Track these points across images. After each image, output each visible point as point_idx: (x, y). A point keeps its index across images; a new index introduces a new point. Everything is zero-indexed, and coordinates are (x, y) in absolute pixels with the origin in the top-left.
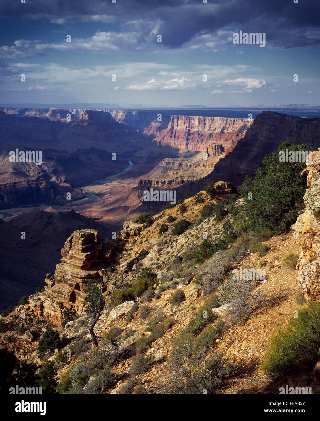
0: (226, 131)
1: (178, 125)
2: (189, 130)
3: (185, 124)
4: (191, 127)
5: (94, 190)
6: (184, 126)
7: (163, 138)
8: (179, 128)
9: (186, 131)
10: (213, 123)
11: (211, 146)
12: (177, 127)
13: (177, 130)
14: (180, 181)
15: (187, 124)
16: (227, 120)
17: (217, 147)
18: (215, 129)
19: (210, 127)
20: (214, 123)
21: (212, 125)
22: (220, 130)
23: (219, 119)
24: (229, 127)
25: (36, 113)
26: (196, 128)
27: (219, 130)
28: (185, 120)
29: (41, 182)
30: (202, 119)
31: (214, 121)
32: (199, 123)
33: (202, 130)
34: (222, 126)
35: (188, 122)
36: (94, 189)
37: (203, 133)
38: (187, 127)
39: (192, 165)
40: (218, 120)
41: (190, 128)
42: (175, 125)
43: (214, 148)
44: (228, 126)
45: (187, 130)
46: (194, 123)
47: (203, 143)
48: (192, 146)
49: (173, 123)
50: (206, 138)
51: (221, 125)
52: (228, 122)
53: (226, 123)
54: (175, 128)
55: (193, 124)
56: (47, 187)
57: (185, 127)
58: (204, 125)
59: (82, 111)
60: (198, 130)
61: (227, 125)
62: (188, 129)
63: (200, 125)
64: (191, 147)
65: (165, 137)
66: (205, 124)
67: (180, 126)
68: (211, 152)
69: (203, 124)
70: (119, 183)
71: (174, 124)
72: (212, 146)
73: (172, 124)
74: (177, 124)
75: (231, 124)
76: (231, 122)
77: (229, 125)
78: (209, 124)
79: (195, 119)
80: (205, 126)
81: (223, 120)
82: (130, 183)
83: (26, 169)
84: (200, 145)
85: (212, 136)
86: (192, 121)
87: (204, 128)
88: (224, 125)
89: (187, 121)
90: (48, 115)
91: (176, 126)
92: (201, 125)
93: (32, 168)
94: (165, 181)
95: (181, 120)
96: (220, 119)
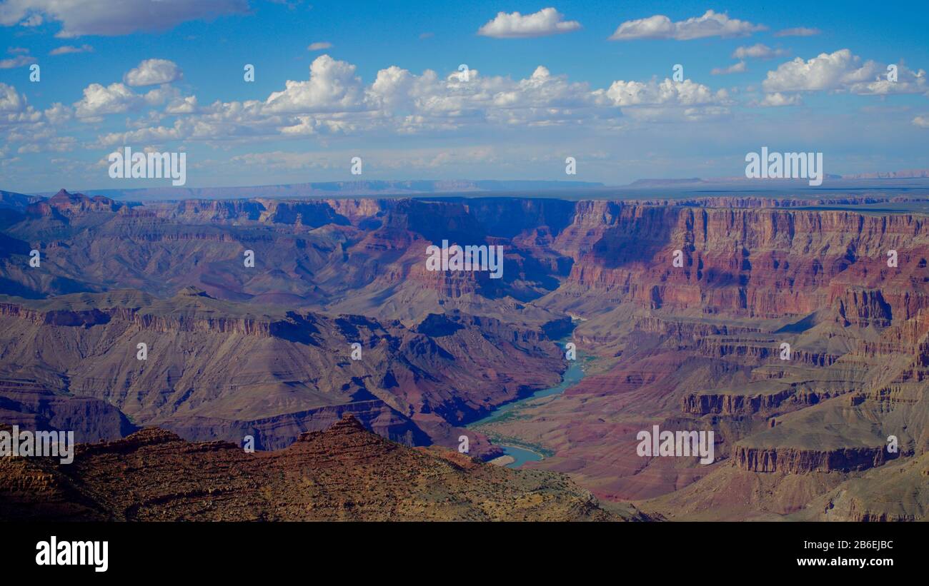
0: (861, 252)
1: (705, 237)
2: (745, 253)
3: (729, 234)
4: (750, 244)
5: (515, 434)
6: (726, 240)
7: (664, 279)
8: (712, 244)
9: (734, 255)
10: (817, 229)
11: (851, 296)
12: (703, 244)
13: (706, 253)
14: (805, 395)
15: (738, 235)
16: (862, 219)
17: (869, 298)
18: (827, 248)
19: (807, 240)
20: (820, 228)
21: (814, 234)
22: (843, 250)
23: (835, 218)
24: (870, 239)
25: (218, 215)
26: (766, 244)
27: (839, 249)
28: (730, 222)
29: (377, 409)
30: (783, 217)
31: (820, 222)
32: (775, 231)
33: (784, 249)
34: (849, 237)
35: (741, 227)
36: (513, 431)
37: (789, 261)
38: (737, 242)
39: (804, 353)
40: (832, 220)
41: (747, 245)
42: (696, 238)
43: (860, 299)
44: (867, 238)
45: (740, 252)
46: (759, 229)
47: (794, 289)
48: (763, 300)
49: (690, 232)
50: (802, 274)
51: (845, 234)
52: (866, 225)
53: (860, 229)
54: (699, 245)
55: (756, 232)
56: (395, 423)
57: (730, 242)
58: (788, 236)
59: (353, 204)
60: (774, 252)
61: (862, 235)
62: (740, 247)
63: (777, 236)
64: (758, 303)
65: (668, 273)
66: (792, 233)
67: (714, 240)
68: (852, 314)
69: (785, 232)
70: (580, 413)
71: (693, 236)
72: (855, 294)
73: (688, 234)
74: (703, 234)
75: (873, 230)
76: (874, 224)
77: (870, 233)
78: (805, 231)
79: (761, 217)
80: (792, 238)
81: (848, 218)
82: (616, 410)
83: (308, 375)
84: (785, 295)
85: (821, 268)
86: (753, 225)
87: (791, 243)
88: (854, 234)
89: (735, 223)
90: (267, 219)
91: (701, 241)
92: (780, 235)
93: (323, 370)
94: (760, 396)
95: (715, 223)
96: (841, 215)
